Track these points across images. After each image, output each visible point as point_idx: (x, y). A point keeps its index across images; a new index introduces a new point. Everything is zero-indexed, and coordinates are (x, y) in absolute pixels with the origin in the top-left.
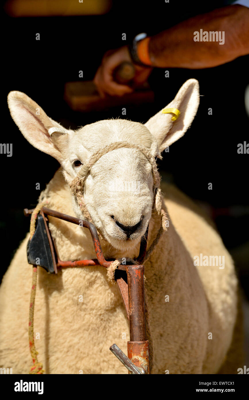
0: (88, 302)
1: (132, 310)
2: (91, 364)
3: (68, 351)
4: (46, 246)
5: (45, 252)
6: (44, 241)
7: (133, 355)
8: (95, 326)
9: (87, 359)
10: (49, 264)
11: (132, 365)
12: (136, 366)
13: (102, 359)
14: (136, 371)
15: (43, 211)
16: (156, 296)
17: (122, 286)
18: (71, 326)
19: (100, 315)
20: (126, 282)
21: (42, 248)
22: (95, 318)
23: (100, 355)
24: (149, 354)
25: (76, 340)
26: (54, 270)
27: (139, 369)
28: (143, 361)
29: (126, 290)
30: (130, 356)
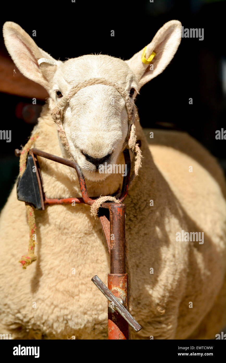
0: (70, 227)
1: (113, 245)
2: (70, 286)
3: (49, 274)
4: (34, 184)
5: (34, 190)
6: (33, 180)
7: (112, 286)
8: (75, 248)
9: (67, 281)
10: (37, 200)
11: (112, 296)
12: (116, 296)
13: (80, 282)
14: (115, 301)
15: (33, 152)
16: (134, 227)
17: (104, 223)
18: (53, 250)
19: (80, 238)
20: (108, 219)
21: (30, 186)
22: (75, 241)
23: (79, 277)
24: (128, 286)
25: (57, 262)
26: (41, 207)
27: (118, 299)
28: (121, 292)
29: (108, 226)
30: (110, 287)
